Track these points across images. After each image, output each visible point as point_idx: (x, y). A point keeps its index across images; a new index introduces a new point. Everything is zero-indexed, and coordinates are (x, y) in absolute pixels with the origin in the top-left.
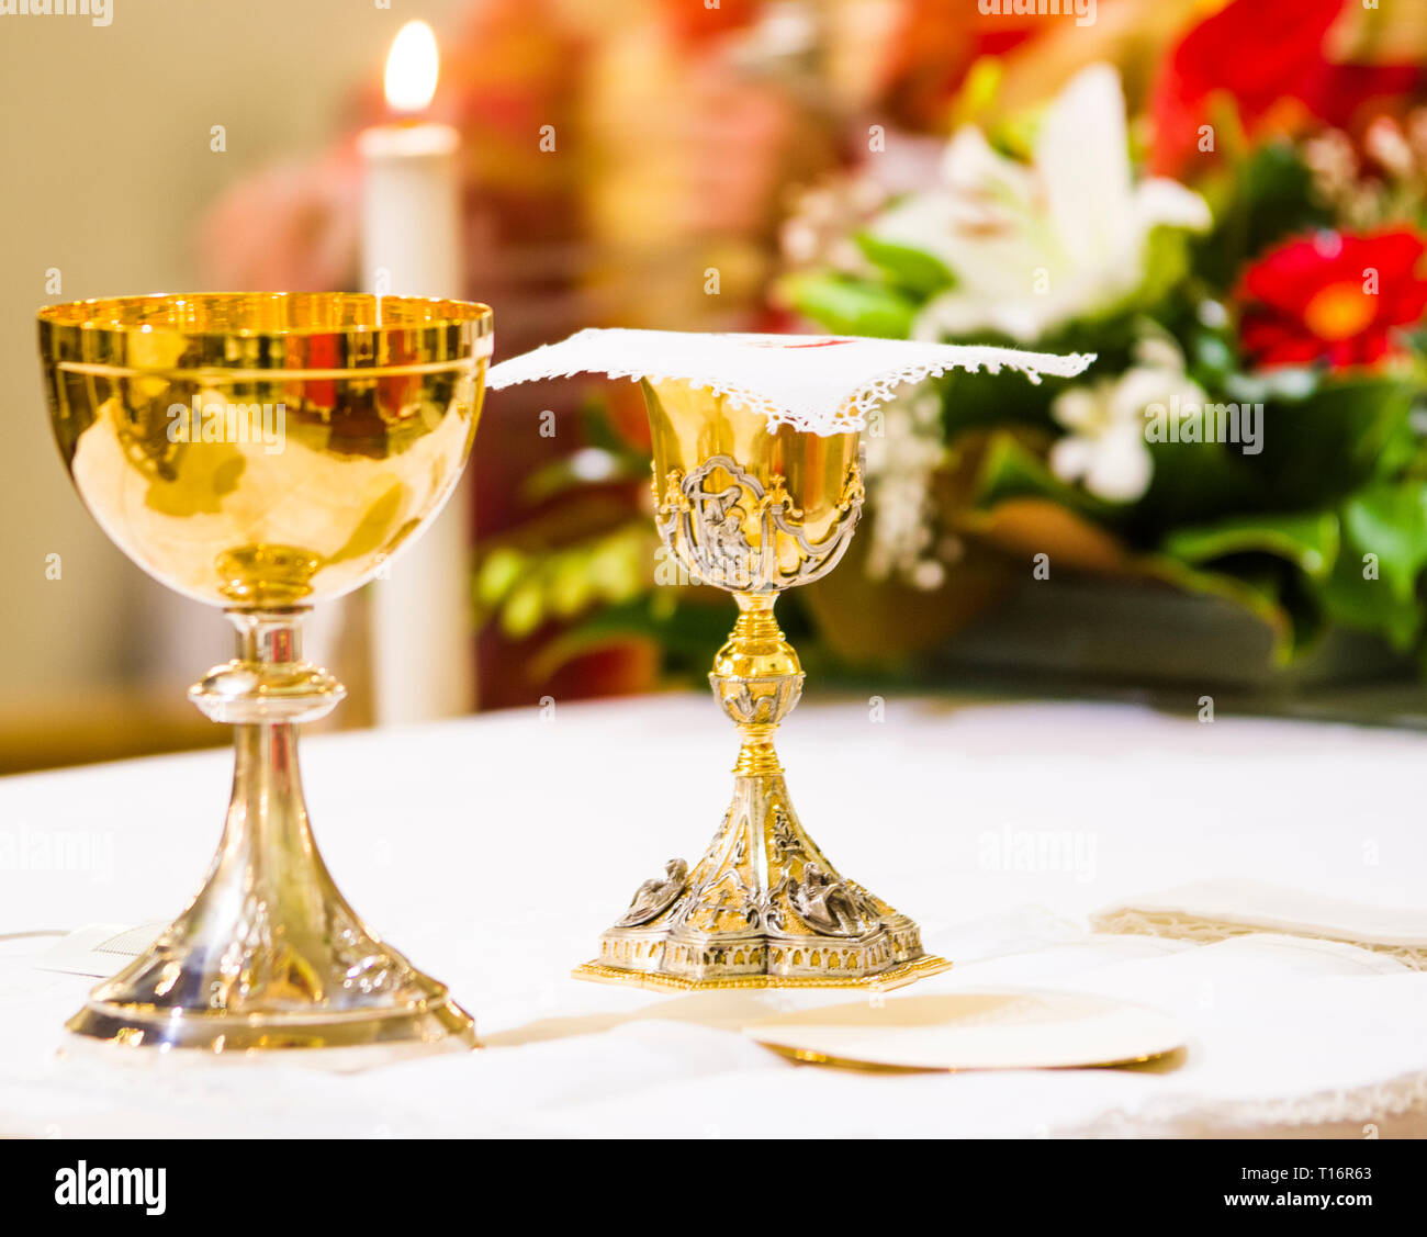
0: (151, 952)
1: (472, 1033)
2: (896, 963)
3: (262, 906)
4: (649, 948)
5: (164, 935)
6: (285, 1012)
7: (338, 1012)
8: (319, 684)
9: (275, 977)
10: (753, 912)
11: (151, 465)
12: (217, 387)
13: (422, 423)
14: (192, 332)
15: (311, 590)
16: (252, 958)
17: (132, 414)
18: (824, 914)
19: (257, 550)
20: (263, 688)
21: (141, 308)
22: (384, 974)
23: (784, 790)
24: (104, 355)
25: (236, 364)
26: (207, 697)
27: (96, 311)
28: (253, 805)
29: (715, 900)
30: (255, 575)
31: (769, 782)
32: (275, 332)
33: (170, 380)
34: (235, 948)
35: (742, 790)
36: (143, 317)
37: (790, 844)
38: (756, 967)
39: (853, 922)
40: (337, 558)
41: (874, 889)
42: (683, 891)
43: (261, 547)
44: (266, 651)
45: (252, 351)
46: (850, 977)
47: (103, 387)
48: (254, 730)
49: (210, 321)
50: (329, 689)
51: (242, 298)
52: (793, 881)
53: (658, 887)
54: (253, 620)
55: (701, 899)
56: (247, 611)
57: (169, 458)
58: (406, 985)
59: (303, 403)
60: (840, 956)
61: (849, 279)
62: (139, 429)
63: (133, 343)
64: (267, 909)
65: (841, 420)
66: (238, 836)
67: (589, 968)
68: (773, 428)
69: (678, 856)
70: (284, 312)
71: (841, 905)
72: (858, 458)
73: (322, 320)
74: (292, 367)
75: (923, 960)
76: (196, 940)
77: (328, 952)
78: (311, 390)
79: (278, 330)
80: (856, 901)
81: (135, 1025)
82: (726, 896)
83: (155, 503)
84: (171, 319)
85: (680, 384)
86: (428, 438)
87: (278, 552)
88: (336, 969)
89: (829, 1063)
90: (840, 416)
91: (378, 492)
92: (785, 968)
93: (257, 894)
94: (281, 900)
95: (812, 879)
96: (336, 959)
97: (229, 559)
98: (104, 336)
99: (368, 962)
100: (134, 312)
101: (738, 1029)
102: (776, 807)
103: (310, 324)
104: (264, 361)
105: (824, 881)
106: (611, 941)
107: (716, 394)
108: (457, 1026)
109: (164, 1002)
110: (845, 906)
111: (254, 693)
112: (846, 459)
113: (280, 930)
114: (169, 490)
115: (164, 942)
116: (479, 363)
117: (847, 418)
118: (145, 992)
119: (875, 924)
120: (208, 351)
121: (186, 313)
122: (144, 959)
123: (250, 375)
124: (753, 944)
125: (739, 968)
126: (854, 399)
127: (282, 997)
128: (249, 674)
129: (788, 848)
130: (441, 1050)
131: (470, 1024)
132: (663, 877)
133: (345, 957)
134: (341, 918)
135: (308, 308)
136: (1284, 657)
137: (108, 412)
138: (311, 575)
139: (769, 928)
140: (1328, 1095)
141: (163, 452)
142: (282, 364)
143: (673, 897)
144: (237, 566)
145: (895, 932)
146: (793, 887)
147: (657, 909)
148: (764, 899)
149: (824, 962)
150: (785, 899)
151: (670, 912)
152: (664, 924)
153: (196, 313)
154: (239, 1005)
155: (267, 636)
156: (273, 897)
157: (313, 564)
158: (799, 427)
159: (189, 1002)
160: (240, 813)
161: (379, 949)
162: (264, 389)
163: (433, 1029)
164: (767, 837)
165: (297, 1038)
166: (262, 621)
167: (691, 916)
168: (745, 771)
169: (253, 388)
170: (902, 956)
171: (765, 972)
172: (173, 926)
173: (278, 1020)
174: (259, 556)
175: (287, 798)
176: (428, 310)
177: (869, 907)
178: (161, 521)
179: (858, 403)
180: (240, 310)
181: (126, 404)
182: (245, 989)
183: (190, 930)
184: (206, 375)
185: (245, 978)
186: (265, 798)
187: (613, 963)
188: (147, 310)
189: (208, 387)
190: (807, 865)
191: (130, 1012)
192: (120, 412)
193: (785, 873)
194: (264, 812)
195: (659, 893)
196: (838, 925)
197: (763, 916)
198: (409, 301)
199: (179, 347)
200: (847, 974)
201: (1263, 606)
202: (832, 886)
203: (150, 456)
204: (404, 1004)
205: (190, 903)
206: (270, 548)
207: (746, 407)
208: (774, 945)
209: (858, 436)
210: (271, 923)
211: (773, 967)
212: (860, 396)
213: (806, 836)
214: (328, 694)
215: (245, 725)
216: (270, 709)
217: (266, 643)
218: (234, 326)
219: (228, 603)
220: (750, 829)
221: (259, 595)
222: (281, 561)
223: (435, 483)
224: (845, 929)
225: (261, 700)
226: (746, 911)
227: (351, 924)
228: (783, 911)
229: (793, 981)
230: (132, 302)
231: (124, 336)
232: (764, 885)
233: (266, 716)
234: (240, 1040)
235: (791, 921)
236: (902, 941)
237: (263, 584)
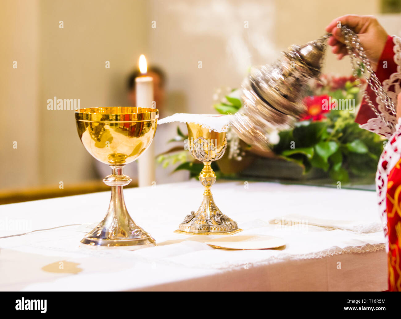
0: (96, 228)
1: (155, 243)
2: (233, 230)
3: (116, 220)
4: (188, 227)
5: (98, 225)
6: (121, 239)
7: (130, 239)
8: (127, 179)
9: (119, 233)
10: (207, 221)
11: (96, 139)
12: (108, 124)
13: (145, 131)
14: (104, 114)
15: (125, 162)
16: (115, 229)
17: (92, 129)
18: (220, 221)
19: (115, 154)
20: (117, 180)
21: (94, 110)
22: (139, 232)
23: (212, 198)
24: (87, 119)
25: (111, 120)
26: (106, 181)
27: (86, 110)
28: (115, 201)
29: (200, 218)
30: (115, 159)
31: (210, 197)
32: (118, 114)
33: (99, 123)
34: (111, 227)
35: (205, 198)
36: (94, 111)
37: (214, 208)
38: (207, 231)
39: (225, 222)
40: (130, 156)
41: (229, 217)
42: (194, 217)
43: (116, 154)
44: (117, 173)
45: (114, 117)
46: (225, 232)
47: (87, 124)
48: (115, 187)
49: (107, 112)
50: (128, 180)
51: (113, 108)
52: (214, 215)
53: (189, 216)
54: (115, 167)
55: (197, 218)
56: (113, 165)
57: (99, 137)
58: (143, 234)
59: (124, 127)
60: (223, 229)
61: (224, 105)
62: (94, 132)
63: (92, 116)
64: (117, 220)
65: (223, 130)
66: (112, 207)
67: (177, 231)
68: (210, 131)
69: (193, 210)
70: (120, 110)
71: (223, 219)
72: (226, 137)
73: (127, 112)
74: (122, 121)
75: (238, 229)
76: (104, 226)
77: (128, 228)
78: (125, 125)
79: (119, 113)
80: (226, 218)
81: (93, 242)
82: (202, 218)
83: (96, 145)
84: (100, 112)
85: (193, 123)
86: (147, 133)
87: (119, 155)
88: (130, 231)
89: (220, 248)
90: (222, 129)
91: (137, 144)
92: (213, 231)
93: (115, 217)
94: (120, 218)
95: (218, 214)
96: (130, 230)
97: (110, 156)
98: (87, 115)
99: (136, 230)
100: (93, 111)
101: (204, 242)
102: (211, 201)
103: (125, 113)
104: (117, 119)
105: (220, 215)
106: (181, 226)
107: (200, 125)
108: (152, 242)
109: (98, 237)
110: (224, 219)
111: (115, 181)
112: (224, 137)
113: (120, 224)
114: (99, 143)
115: (98, 226)
116: (156, 120)
117: (224, 129)
118: (95, 236)
119: (229, 223)
120: (106, 117)
121: (102, 111)
122: (95, 229)
123: (114, 122)
124: (207, 226)
125: (204, 231)
126: (225, 126)
127: (120, 237)
128: (114, 177)
129: (214, 209)
130: (150, 246)
131: (155, 241)
132: (190, 214)
133: (132, 229)
134: (131, 222)
135: (125, 110)
136: (304, 173)
137: (88, 129)
138: (125, 159)
139: (210, 223)
140: (312, 254)
141: (98, 136)
142: (120, 120)
143: (192, 218)
144: (112, 157)
145: (233, 224)
146: (214, 216)
147: (189, 220)
148: (209, 218)
149: (220, 230)
150: (213, 218)
151: (191, 221)
152: (191, 223)
153: (104, 111)
154: (112, 238)
155: (117, 170)
156: (118, 218)
157: (126, 157)
158: (215, 131)
159: (103, 237)
160: (112, 203)
161: (138, 227)
162: (116, 124)
163: (148, 242)
164: (209, 206)
165: (123, 244)
166: (116, 167)
167: (196, 221)
168: (205, 195)
169: (114, 124)
170: (234, 229)
171: (209, 232)
172: (100, 223)
173: (119, 241)
174: (116, 155)
175: (121, 200)
176: (147, 110)
177: (228, 220)
178: (98, 149)
179: (226, 127)
180: (112, 110)
181: (91, 127)
182: (113, 235)
183: (103, 224)
184: (106, 122)
185: (113, 233)
186: (117, 200)
187: (181, 230)
188: (95, 110)
189: (106, 124)
190: (217, 212)
191: (92, 239)
192: (90, 129)
193: (213, 213)
194: (117, 202)
195: (190, 217)
196: (222, 223)
197: (209, 221)
198: (143, 108)
199: (101, 117)
200: (224, 232)
201: (300, 164)
202: (221, 216)
203: (96, 137)
204: (142, 238)
205: (103, 219)
206: (118, 154)
207: (205, 127)
208: (210, 226)
209: (226, 133)
210: (118, 223)
211: (210, 231)
212: (226, 125)
213: (216, 207)
214: (128, 181)
215: (113, 186)
216: (118, 183)
217: (117, 171)
218: (111, 113)
219: (110, 164)
220: (206, 205)
221: (116, 162)
222: (120, 156)
223: (148, 142)
224: (224, 224)
225: (116, 182)
226: (206, 220)
227: (133, 223)
228: (212, 220)
229: (214, 233)
230: (92, 109)
231: (91, 115)
232: (209, 215)
233: (117, 185)
234: (112, 244)
235: (214, 222)
236: (234, 226)
237: (116, 160)
